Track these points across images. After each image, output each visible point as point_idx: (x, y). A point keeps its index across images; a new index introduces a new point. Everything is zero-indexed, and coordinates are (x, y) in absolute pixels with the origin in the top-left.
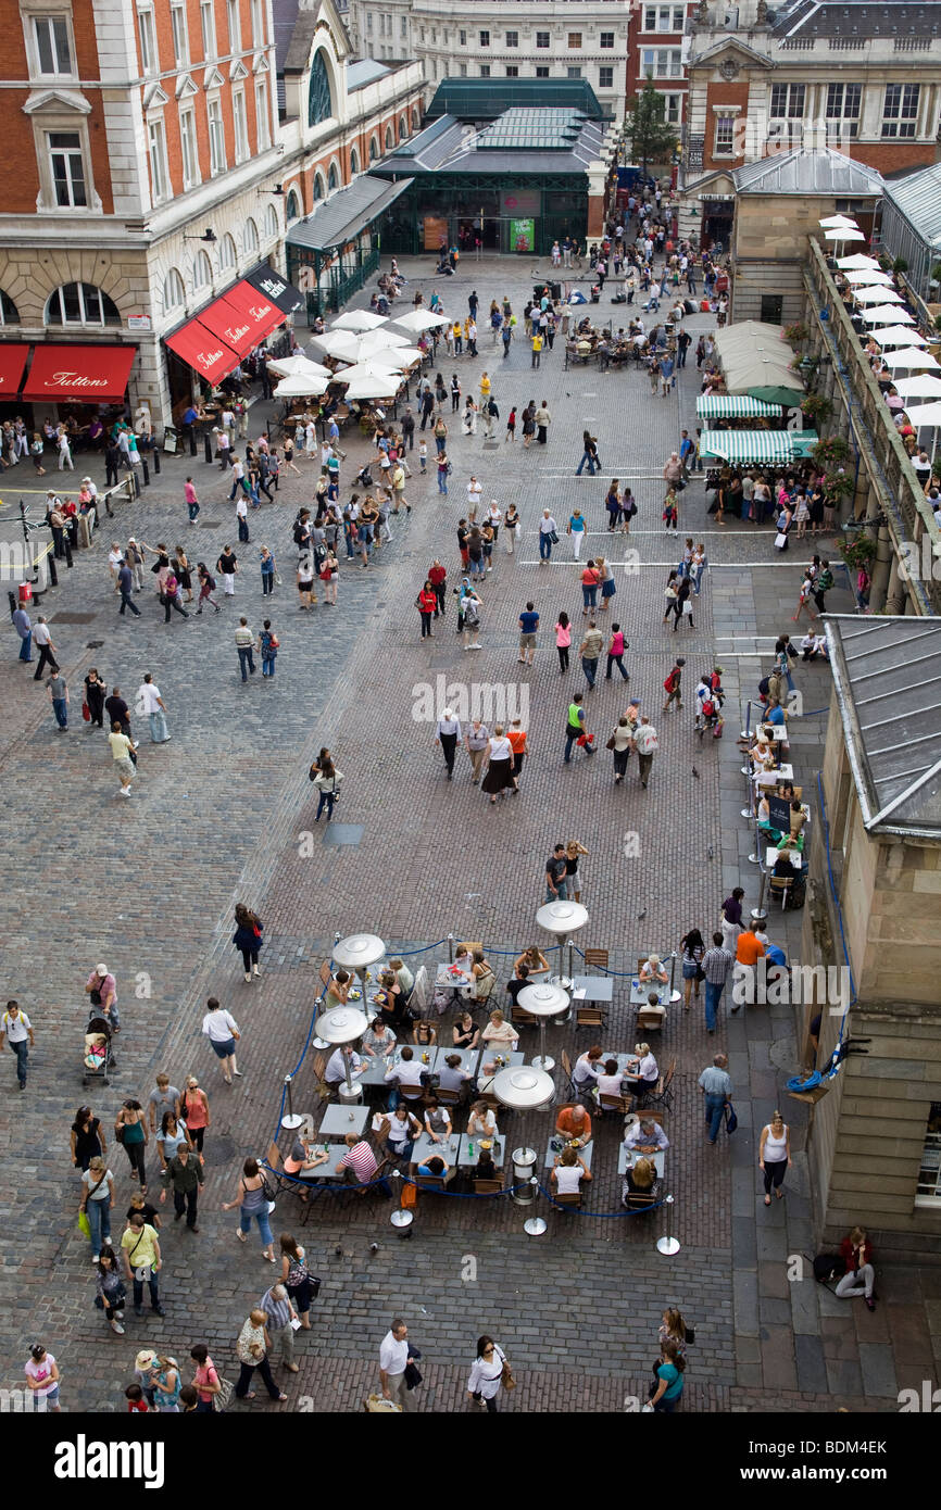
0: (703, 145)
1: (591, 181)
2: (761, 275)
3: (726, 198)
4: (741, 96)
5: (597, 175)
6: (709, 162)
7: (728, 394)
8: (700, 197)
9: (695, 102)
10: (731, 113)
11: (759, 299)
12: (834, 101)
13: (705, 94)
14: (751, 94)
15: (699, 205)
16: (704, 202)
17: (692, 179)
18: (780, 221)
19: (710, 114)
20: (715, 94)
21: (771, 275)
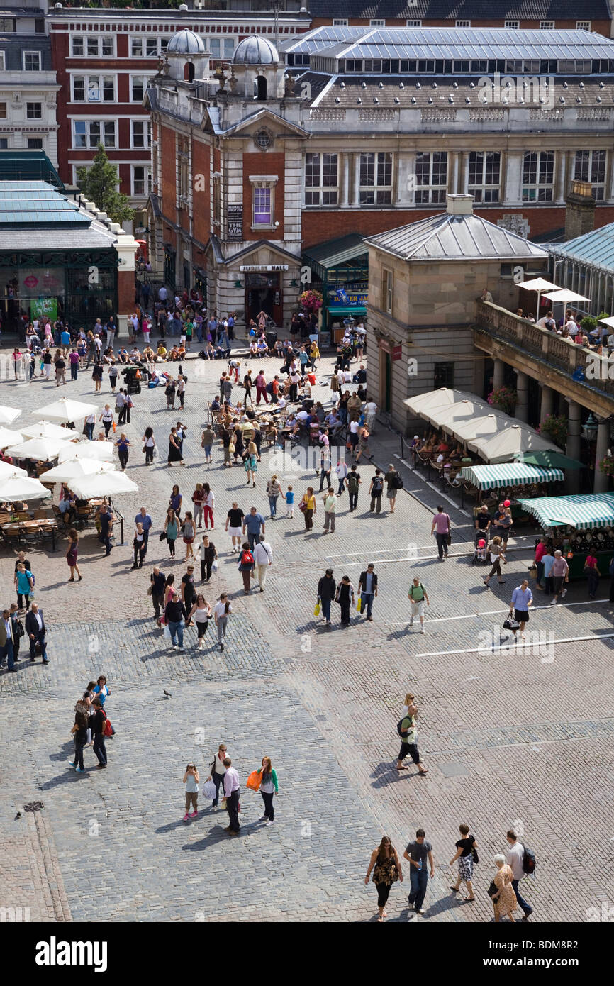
0: (242, 215)
1: (120, 256)
2: (432, 343)
3: (269, 268)
4: (277, 166)
5: (127, 249)
6: (247, 234)
7: (489, 463)
8: (242, 268)
9: (231, 173)
10: (268, 184)
11: (432, 367)
12: (366, 170)
13: (241, 165)
14: (288, 164)
15: (241, 277)
16: (246, 274)
17: (233, 250)
18: (448, 287)
19: (247, 185)
20: (251, 165)
21: (441, 342)
